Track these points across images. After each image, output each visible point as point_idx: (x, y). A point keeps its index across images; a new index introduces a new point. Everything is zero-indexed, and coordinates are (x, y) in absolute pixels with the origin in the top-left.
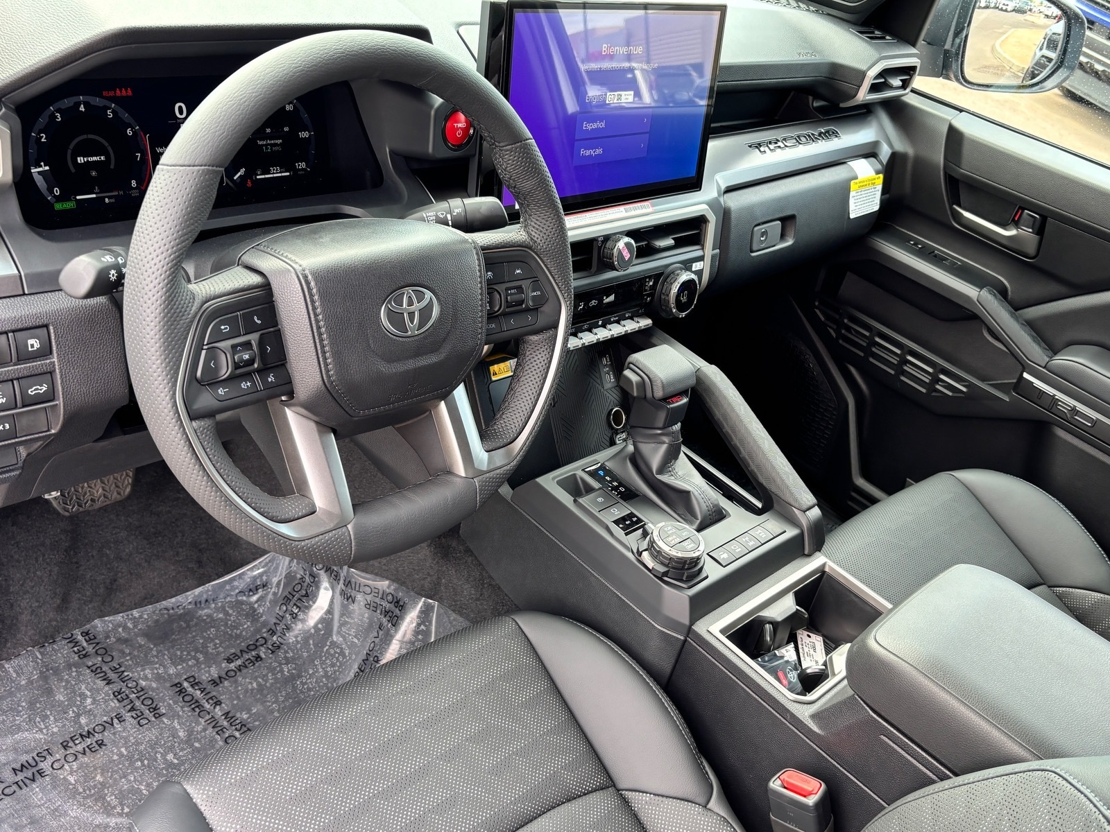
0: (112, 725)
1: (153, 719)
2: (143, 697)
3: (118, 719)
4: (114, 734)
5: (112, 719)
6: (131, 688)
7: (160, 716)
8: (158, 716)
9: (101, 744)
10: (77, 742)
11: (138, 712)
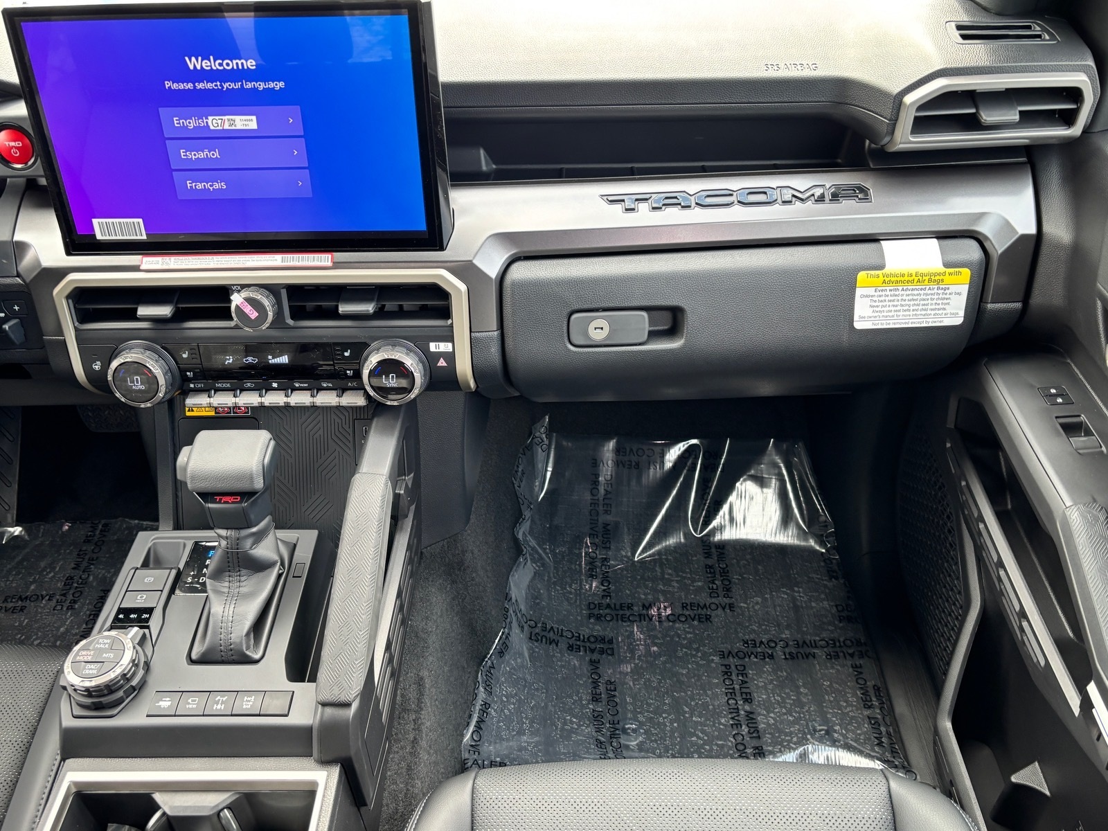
0: (42, 599)
1: (65, 609)
2: (79, 589)
3: (50, 596)
4: (35, 607)
5: (47, 595)
6: (81, 578)
7: (71, 609)
8: (70, 608)
9: (22, 610)
10: (14, 600)
11: (64, 598)
